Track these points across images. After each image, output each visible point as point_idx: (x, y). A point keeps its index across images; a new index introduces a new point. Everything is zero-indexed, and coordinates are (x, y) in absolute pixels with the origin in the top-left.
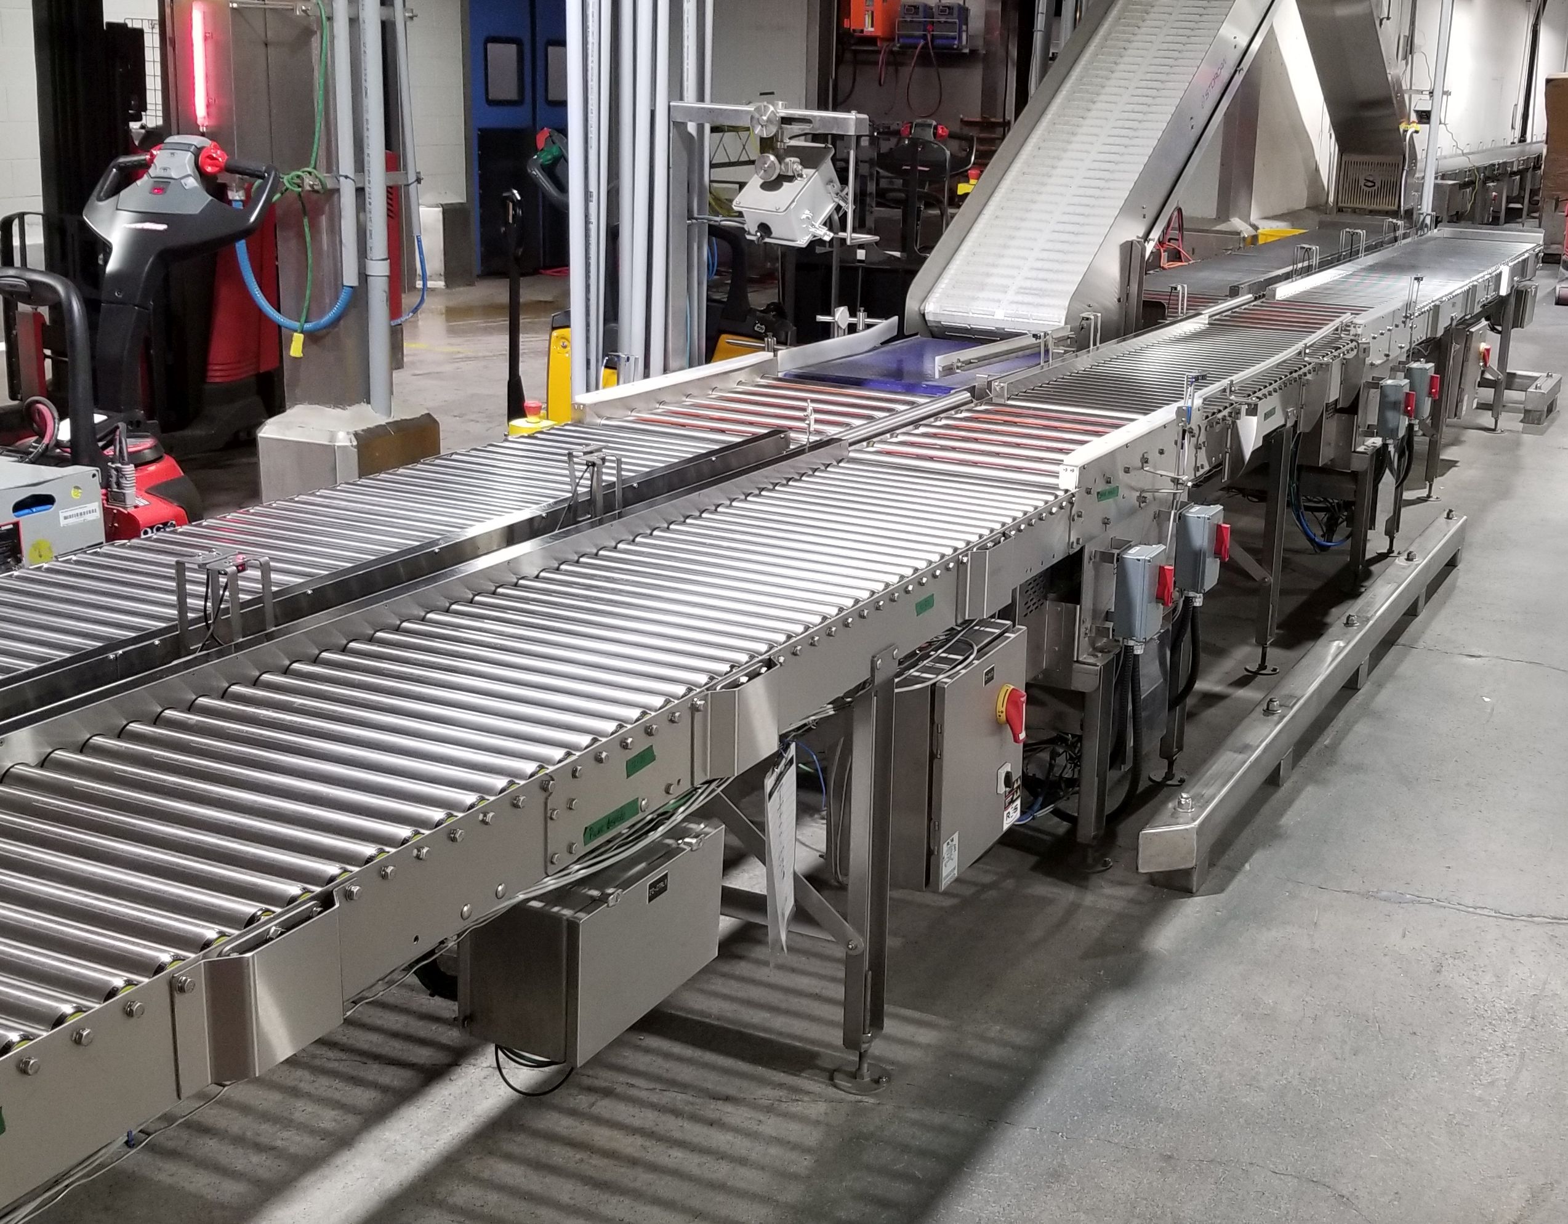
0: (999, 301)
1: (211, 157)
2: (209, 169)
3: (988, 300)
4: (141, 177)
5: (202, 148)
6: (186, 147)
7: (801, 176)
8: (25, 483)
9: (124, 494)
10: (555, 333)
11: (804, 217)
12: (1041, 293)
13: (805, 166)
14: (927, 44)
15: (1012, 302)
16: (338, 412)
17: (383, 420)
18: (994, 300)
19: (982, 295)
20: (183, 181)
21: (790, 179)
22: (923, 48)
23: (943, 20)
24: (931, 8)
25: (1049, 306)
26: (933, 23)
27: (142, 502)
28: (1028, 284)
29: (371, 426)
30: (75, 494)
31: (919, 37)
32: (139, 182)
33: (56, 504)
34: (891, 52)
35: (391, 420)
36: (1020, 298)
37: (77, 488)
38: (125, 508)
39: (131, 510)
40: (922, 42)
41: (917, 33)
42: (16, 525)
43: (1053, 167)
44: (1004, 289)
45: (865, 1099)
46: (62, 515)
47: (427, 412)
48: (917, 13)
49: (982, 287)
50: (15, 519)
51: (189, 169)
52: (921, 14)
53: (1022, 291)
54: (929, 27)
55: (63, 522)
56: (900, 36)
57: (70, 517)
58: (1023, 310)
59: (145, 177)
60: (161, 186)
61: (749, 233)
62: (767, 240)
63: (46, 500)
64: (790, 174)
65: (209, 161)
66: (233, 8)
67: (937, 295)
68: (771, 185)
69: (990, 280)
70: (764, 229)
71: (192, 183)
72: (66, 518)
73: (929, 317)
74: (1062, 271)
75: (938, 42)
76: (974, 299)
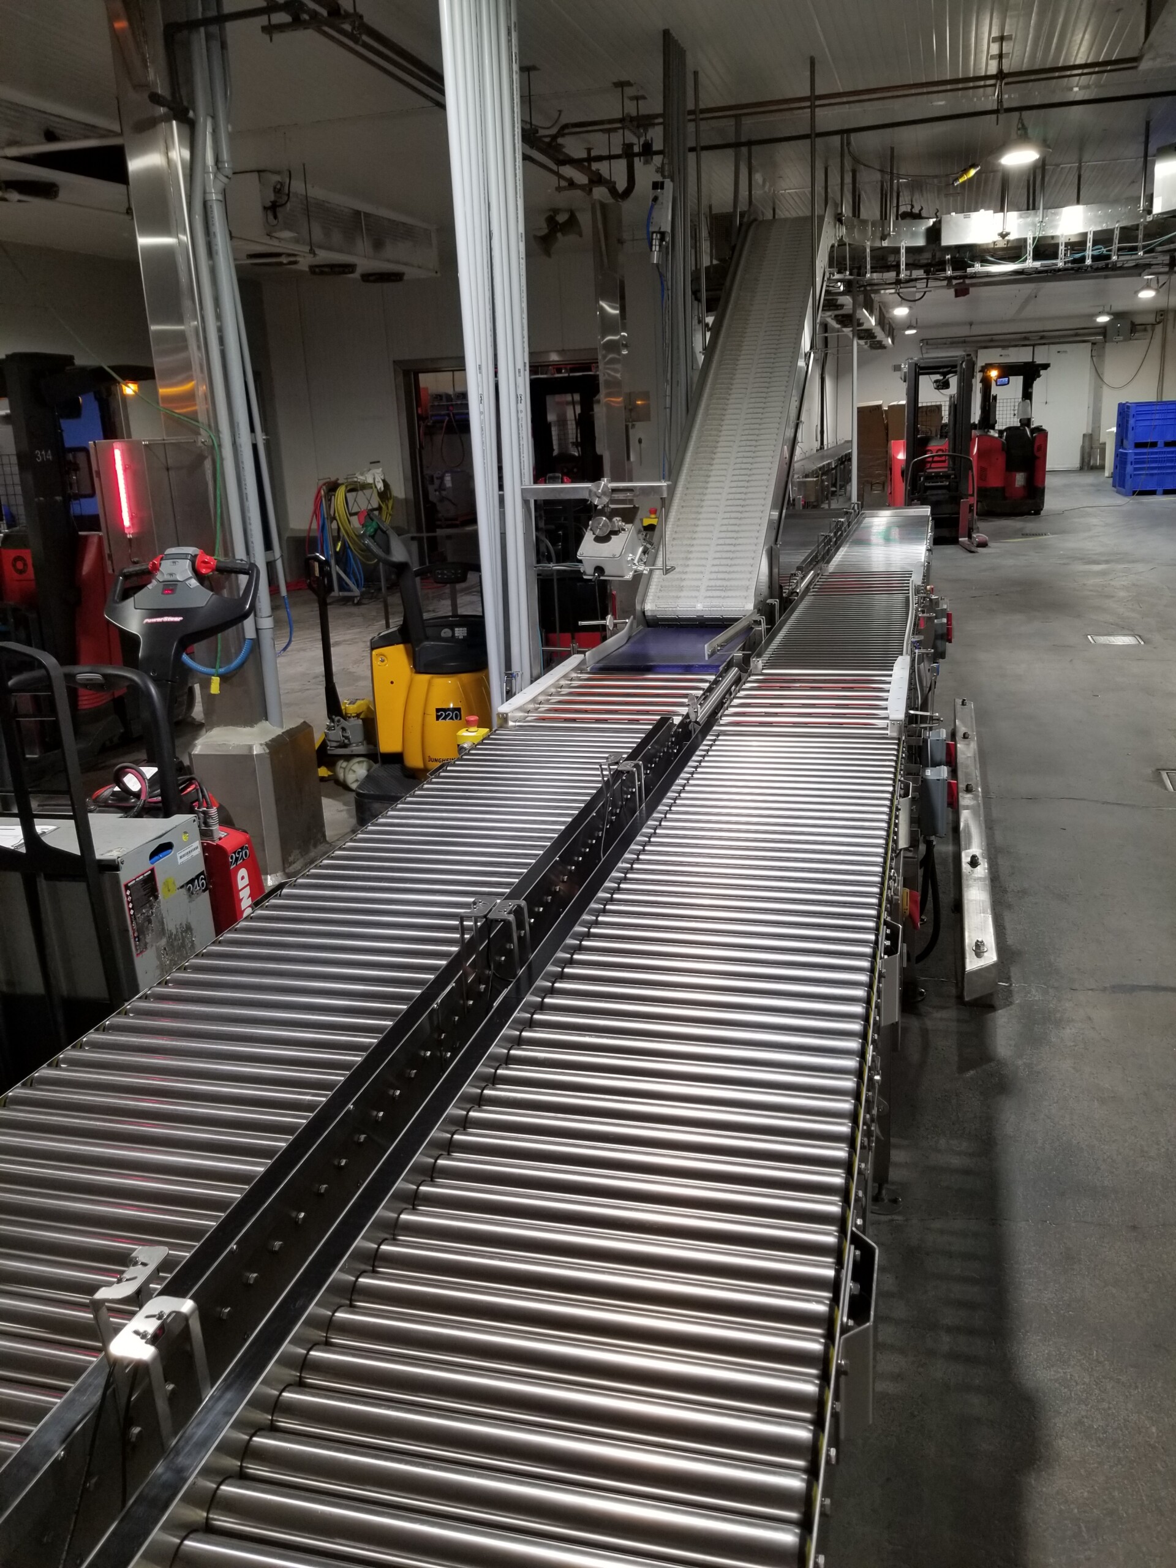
0: (696, 597)
1: (204, 562)
2: (204, 571)
3: (688, 597)
4: (150, 582)
5: (196, 556)
6: (184, 556)
7: (624, 530)
8: (154, 837)
9: (211, 830)
10: (374, 652)
11: (629, 559)
12: (725, 589)
13: (627, 522)
14: (450, 419)
15: (706, 597)
16: (247, 730)
17: (279, 731)
18: (692, 597)
19: (682, 594)
20: (187, 582)
21: (616, 533)
22: (448, 421)
23: (459, 402)
24: (450, 396)
25: (732, 597)
26: (452, 405)
27: (223, 834)
28: (713, 583)
29: (273, 736)
30: (185, 838)
31: (444, 415)
32: (150, 586)
33: (174, 849)
34: (427, 426)
35: (284, 730)
36: (710, 594)
37: (185, 833)
38: (213, 841)
39: (217, 842)
40: (447, 418)
41: (443, 413)
42: (152, 870)
43: (702, 500)
44: (697, 589)
45: (896, 1217)
46: (179, 856)
47: (302, 721)
48: (441, 399)
49: (681, 588)
50: (151, 866)
51: (190, 574)
52: (444, 399)
53: (709, 588)
54: (451, 408)
55: (180, 861)
56: (432, 416)
57: (184, 856)
58: (716, 602)
59: (154, 582)
60: (170, 587)
61: (586, 575)
62: (602, 578)
63: (166, 847)
64: (616, 529)
65: (203, 565)
66: (145, 445)
67: (651, 598)
68: (602, 539)
69: (684, 583)
70: (599, 570)
71: (194, 583)
72: (181, 857)
73: (648, 614)
74: (733, 572)
75: (457, 417)
76: (678, 597)
